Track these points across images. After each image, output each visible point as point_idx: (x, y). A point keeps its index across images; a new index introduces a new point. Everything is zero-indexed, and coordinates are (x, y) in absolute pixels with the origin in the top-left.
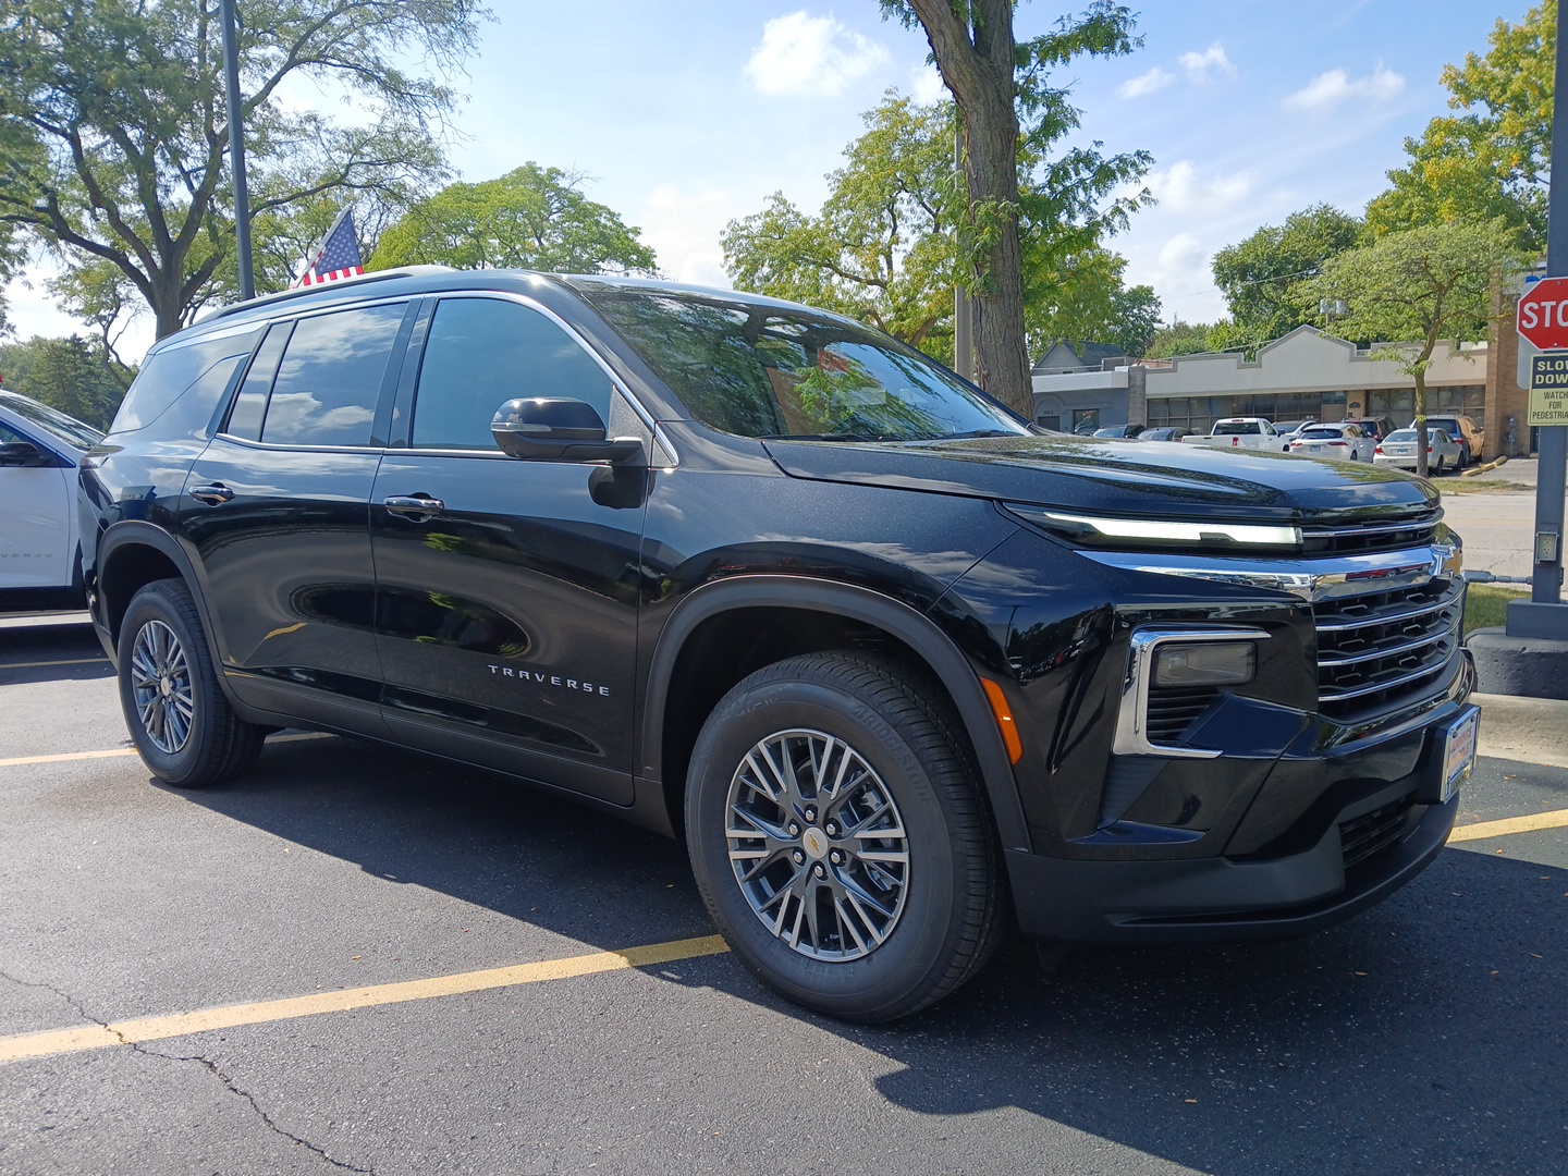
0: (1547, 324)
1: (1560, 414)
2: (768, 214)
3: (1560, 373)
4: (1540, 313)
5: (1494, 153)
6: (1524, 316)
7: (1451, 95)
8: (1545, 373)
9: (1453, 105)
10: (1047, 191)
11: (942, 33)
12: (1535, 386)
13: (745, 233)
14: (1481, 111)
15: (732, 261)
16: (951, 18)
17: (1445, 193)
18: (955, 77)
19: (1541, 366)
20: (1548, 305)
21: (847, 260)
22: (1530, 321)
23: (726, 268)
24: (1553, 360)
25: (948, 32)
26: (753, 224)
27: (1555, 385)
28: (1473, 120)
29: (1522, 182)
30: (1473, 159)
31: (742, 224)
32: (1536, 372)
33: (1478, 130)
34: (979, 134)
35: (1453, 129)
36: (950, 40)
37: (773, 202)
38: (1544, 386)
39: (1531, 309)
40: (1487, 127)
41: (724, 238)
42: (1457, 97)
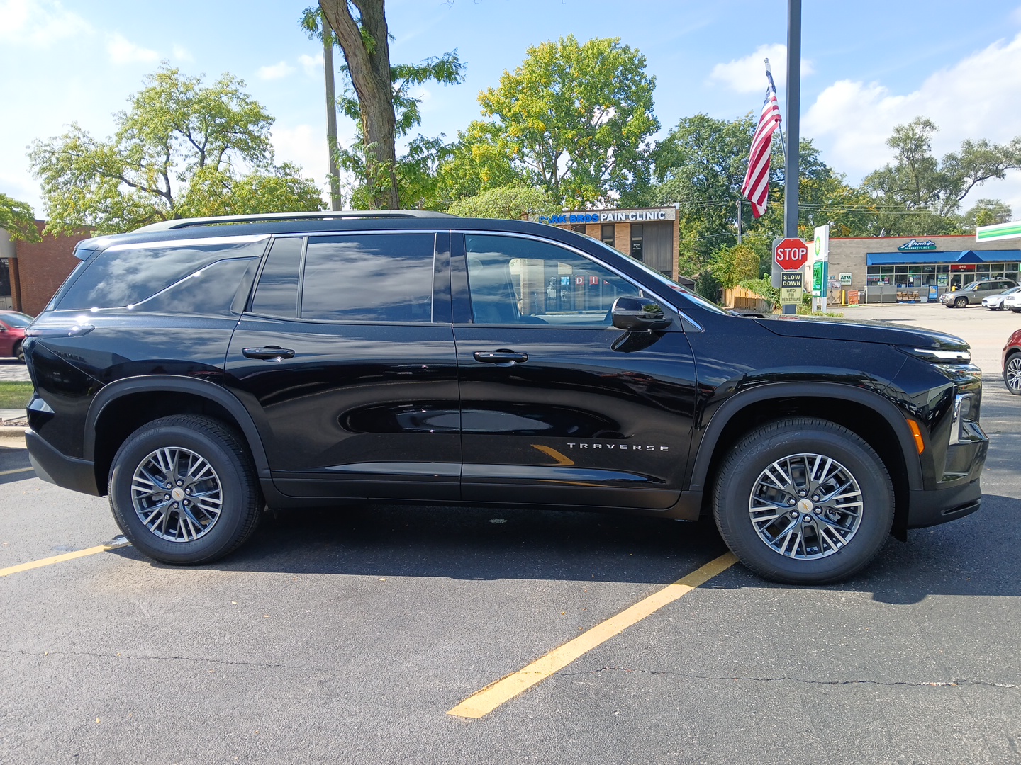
0: (787, 259)
1: (793, 299)
2: (67, 136)
3: (793, 281)
4: (784, 253)
5: (506, 143)
6: (778, 255)
7: (482, 109)
8: (787, 281)
9: (484, 114)
10: (410, 158)
11: (356, 55)
12: (783, 286)
13: (48, 148)
14: (496, 119)
15: (37, 168)
16: (362, 48)
17: (482, 165)
18: (362, 83)
19: (785, 277)
20: (788, 250)
21: (130, 174)
22: (780, 257)
23: (32, 173)
24: (790, 275)
25: (359, 55)
26: (54, 142)
27: (791, 286)
28: (493, 124)
29: (518, 162)
30: (495, 147)
31: (46, 142)
32: (783, 280)
33: (496, 132)
34: (375, 120)
35: (484, 129)
36: (360, 60)
37: (70, 128)
38: (787, 286)
39: (781, 251)
40: (500, 130)
41: (30, 151)
42: (485, 110)
